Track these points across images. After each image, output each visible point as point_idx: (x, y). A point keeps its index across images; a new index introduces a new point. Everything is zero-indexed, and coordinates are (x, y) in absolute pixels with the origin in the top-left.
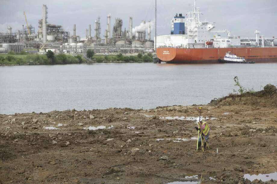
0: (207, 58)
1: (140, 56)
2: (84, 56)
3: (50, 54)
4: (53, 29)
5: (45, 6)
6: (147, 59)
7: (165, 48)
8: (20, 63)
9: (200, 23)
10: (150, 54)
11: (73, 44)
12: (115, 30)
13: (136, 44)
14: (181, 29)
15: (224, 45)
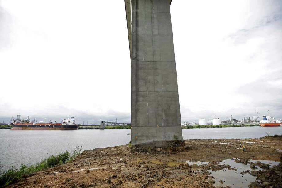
0: (274, 125)
1: (256, 125)
2: (241, 125)
3: (233, 125)
4: (234, 120)
5: (232, 116)
6: (258, 126)
7: (262, 123)
8: (227, 127)
9: (271, 117)
10: (258, 125)
11: (239, 123)
12: (249, 119)
13: (254, 122)
14: (266, 119)
15: (280, 122)
